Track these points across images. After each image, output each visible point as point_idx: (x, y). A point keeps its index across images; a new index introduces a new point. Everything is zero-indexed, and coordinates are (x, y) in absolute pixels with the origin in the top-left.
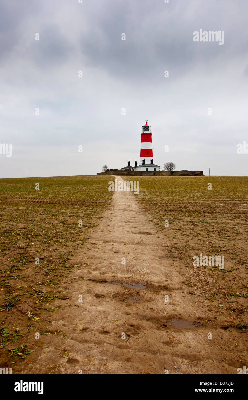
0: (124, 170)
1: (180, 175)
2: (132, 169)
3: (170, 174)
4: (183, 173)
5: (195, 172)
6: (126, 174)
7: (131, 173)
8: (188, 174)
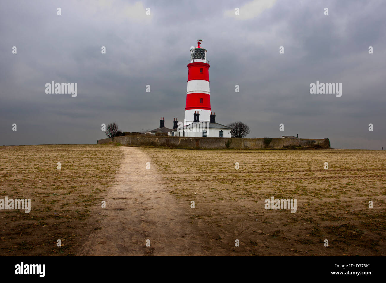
0: (154, 134)
1: (284, 147)
2: (169, 133)
3: (263, 146)
4: (290, 143)
5: (313, 141)
6: (159, 143)
7: (173, 142)
8: (300, 146)
